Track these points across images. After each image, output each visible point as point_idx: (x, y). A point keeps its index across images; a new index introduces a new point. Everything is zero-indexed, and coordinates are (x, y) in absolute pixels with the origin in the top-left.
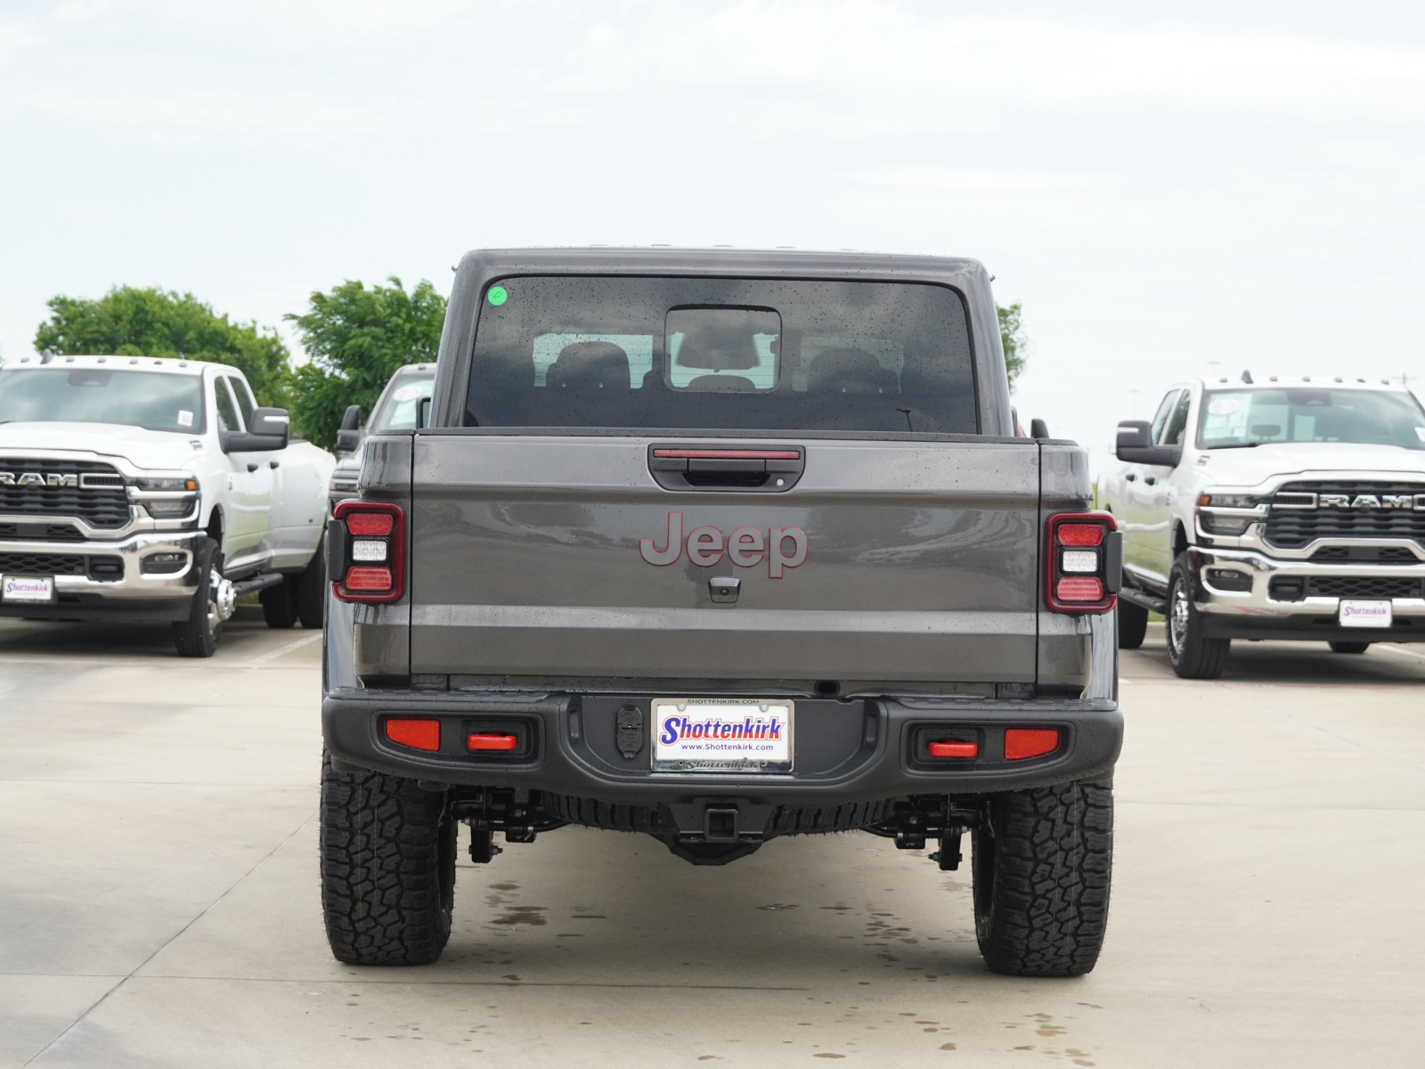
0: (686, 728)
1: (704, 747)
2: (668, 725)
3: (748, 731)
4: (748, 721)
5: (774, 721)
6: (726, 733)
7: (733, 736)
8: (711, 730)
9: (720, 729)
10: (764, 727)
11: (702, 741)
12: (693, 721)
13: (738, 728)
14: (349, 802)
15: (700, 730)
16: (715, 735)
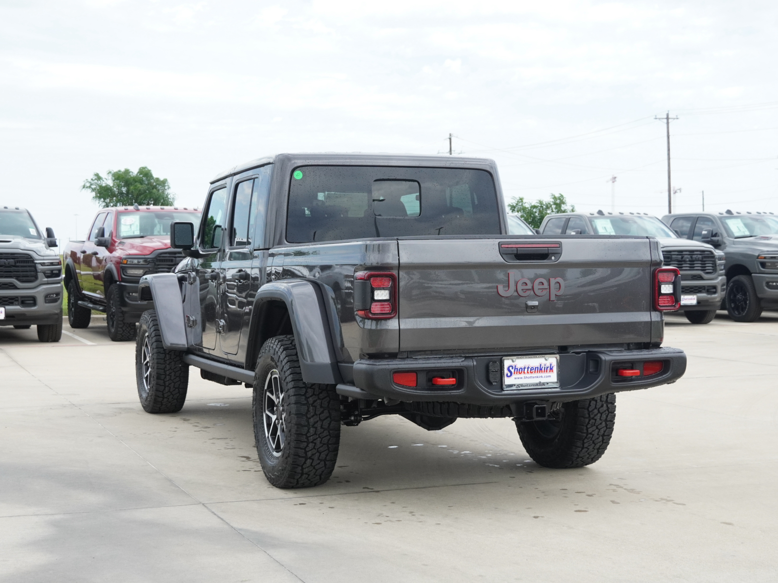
0: (516, 370)
1: (523, 378)
2: (508, 369)
3: (541, 369)
4: (541, 365)
5: (551, 364)
6: (532, 371)
7: (535, 372)
8: (526, 370)
9: (529, 369)
10: (547, 368)
11: (522, 375)
12: (518, 366)
13: (537, 369)
14: (307, 413)
15: (521, 371)
16: (528, 373)
